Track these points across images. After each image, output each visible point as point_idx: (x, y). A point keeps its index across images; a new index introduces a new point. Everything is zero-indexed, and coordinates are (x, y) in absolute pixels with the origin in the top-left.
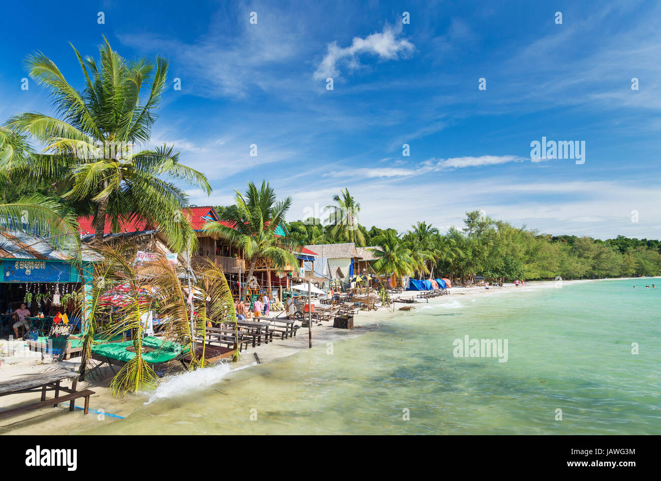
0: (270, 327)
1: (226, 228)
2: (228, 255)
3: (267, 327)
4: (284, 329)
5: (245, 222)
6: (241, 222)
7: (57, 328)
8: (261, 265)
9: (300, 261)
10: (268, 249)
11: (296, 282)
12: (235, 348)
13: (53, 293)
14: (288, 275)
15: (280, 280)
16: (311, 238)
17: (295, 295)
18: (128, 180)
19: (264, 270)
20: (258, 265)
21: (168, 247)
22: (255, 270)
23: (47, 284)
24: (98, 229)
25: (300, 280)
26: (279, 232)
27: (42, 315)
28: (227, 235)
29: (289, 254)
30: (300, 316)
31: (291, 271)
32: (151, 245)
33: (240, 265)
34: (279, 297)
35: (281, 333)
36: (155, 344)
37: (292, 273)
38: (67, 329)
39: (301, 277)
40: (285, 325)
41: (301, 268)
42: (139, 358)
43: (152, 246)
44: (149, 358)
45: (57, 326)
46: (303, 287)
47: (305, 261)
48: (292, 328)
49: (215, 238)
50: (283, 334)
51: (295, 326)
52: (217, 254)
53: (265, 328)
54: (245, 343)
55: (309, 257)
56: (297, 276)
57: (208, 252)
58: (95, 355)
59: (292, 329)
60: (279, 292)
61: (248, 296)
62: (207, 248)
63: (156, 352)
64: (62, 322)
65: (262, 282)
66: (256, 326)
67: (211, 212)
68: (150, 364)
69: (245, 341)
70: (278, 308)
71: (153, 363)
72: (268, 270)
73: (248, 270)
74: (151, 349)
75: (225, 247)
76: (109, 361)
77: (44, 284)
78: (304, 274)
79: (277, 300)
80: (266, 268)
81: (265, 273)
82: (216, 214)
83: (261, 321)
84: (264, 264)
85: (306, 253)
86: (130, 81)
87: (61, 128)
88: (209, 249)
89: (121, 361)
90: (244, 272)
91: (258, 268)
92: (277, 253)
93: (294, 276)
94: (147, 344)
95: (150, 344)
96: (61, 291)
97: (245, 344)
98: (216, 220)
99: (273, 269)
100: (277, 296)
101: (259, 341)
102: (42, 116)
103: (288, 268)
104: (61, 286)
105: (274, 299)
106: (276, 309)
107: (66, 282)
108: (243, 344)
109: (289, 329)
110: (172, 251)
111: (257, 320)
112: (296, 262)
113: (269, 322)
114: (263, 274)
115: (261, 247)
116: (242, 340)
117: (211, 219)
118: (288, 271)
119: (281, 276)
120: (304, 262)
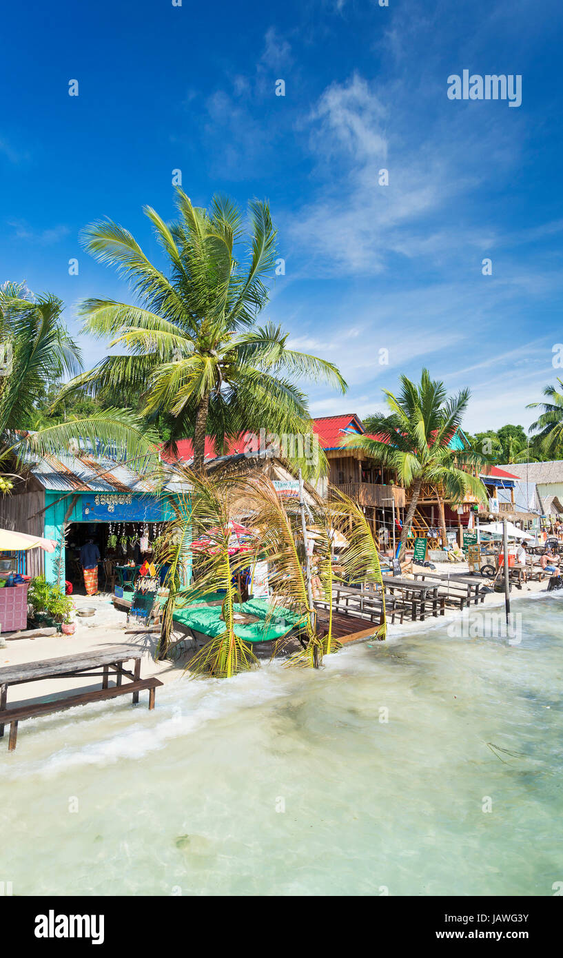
0: (441, 590)
1: (374, 443)
2: (379, 482)
3: (435, 590)
4: (465, 594)
5: (401, 433)
6: (396, 433)
7: (143, 582)
8: (429, 496)
9: (491, 489)
10: (436, 470)
11: (485, 520)
12: (382, 622)
13: (141, 535)
14: (472, 509)
15: (459, 518)
16: (507, 454)
17: (484, 539)
18: (232, 381)
19: (435, 502)
20: (425, 495)
21: (291, 472)
22: (420, 502)
23: (134, 523)
24: (197, 451)
25: (491, 517)
26: (455, 445)
27: (133, 564)
28: (377, 454)
29: (472, 479)
30: (491, 573)
31: (476, 504)
32: (267, 469)
33: (397, 497)
34: (458, 541)
35: (459, 600)
36: (263, 610)
37: (478, 507)
38: (154, 584)
39: (493, 512)
40: (466, 586)
41: (493, 499)
42: (231, 633)
43: (268, 471)
44: (247, 634)
45: (143, 579)
46: (495, 528)
47: (499, 488)
48: (476, 591)
49: (360, 457)
50: (462, 601)
51: (483, 589)
52: (363, 481)
53: (432, 590)
54: (399, 613)
55: (506, 482)
56: (486, 511)
57: (351, 478)
58: (178, 626)
59: (477, 594)
60: (458, 534)
61: (412, 540)
62: (350, 473)
63: (261, 624)
64: (149, 575)
65: (432, 520)
66: (418, 587)
67: (353, 422)
68: (248, 643)
69: (399, 611)
70: (458, 558)
71: (253, 643)
72: (441, 502)
73: (409, 503)
74: (255, 619)
75: (375, 470)
76: (194, 635)
77: (131, 524)
78: (498, 508)
79: (455, 545)
80: (436, 499)
81: (436, 506)
82: (360, 425)
83: (426, 579)
84: (434, 494)
85: (501, 476)
86: (213, 237)
87: (138, 316)
88: (352, 474)
89: (208, 635)
90: (403, 505)
91: (425, 500)
92: (452, 475)
93: (481, 510)
94: (252, 610)
95: (257, 611)
96: (151, 531)
97: (400, 616)
98: (361, 433)
99: (447, 501)
100: (455, 541)
101: (422, 610)
102: (112, 303)
103: (469, 498)
104: (151, 525)
105: (451, 545)
106: (453, 559)
107: (158, 521)
108: (396, 615)
109: (473, 594)
110: (296, 477)
111: (420, 578)
112: (483, 490)
113: (439, 581)
114: (433, 508)
115: (427, 469)
116: (394, 609)
117: (354, 431)
118: (471, 503)
119: (460, 511)
120: (497, 490)
